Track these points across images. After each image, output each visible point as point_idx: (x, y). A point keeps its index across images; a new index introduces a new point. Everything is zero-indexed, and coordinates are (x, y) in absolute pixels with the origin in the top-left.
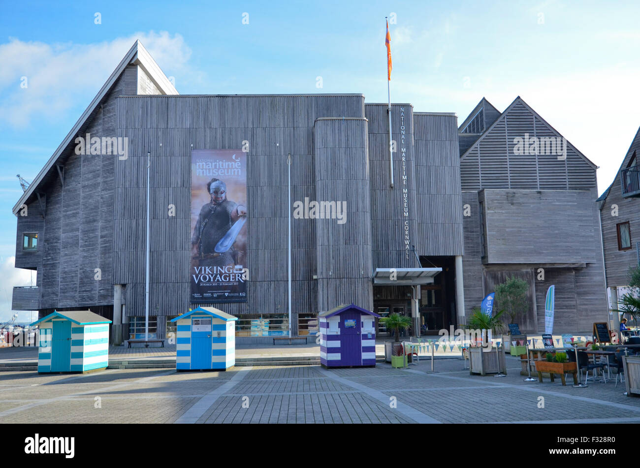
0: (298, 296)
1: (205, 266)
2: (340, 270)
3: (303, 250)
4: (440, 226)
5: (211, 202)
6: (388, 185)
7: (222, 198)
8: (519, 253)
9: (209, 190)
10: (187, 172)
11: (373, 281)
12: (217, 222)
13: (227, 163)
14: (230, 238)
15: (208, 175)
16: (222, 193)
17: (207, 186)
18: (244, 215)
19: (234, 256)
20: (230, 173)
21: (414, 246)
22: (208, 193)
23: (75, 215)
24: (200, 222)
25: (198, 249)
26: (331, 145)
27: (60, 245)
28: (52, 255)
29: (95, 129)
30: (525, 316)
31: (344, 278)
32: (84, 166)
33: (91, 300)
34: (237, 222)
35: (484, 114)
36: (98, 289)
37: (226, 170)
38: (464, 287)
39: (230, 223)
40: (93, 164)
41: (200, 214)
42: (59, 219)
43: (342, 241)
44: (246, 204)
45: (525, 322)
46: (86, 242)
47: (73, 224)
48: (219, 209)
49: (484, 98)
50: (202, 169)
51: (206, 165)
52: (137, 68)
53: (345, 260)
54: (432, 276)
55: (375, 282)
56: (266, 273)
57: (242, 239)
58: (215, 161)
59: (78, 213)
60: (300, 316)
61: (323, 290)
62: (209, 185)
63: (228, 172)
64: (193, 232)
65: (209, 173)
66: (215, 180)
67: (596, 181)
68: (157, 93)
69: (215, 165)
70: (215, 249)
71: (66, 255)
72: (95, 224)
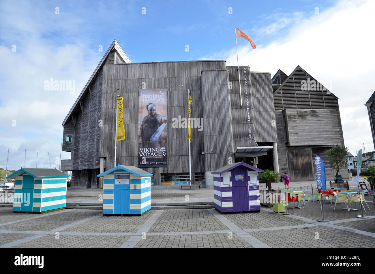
0: (194, 163)
1: (145, 148)
2: (217, 149)
3: (196, 139)
4: (265, 127)
5: (149, 115)
6: (239, 106)
7: (154, 113)
8: (304, 140)
9: (147, 108)
10: (137, 100)
11: (235, 155)
12: (152, 125)
13: (157, 95)
14: (158, 134)
15: (147, 101)
16: (154, 110)
17: (146, 107)
18: (165, 121)
19: (160, 143)
20: (158, 100)
21: (254, 137)
22: (147, 110)
23: (86, 125)
24: (142, 125)
25: (142, 140)
26: (210, 83)
27: (80, 140)
28: (77, 145)
29: (96, 84)
30: (308, 172)
31: (219, 153)
32: (91, 102)
33: (92, 166)
34: (162, 125)
35: (280, 77)
36: (95, 160)
37: (156, 99)
38: (278, 158)
39: (158, 126)
40: (94, 100)
41: (143, 121)
42: (80, 128)
43: (217, 134)
44: (166, 116)
45: (308, 175)
46: (90, 138)
47: (86, 129)
48: (152, 118)
49: (280, 70)
50: (144, 98)
51: (146, 96)
52: (114, 53)
53: (219, 144)
54: (266, 152)
55: (236, 155)
56: (177, 151)
57: (164, 134)
58: (151, 94)
59: (88, 124)
60: (196, 174)
61: (208, 160)
62: (147, 106)
63: (157, 100)
64: (139, 130)
65: (148, 100)
66: (150, 104)
67: (338, 105)
68: (122, 63)
69: (151, 96)
70: (151, 139)
71: (82, 144)
72: (94, 129)
